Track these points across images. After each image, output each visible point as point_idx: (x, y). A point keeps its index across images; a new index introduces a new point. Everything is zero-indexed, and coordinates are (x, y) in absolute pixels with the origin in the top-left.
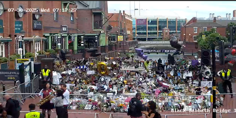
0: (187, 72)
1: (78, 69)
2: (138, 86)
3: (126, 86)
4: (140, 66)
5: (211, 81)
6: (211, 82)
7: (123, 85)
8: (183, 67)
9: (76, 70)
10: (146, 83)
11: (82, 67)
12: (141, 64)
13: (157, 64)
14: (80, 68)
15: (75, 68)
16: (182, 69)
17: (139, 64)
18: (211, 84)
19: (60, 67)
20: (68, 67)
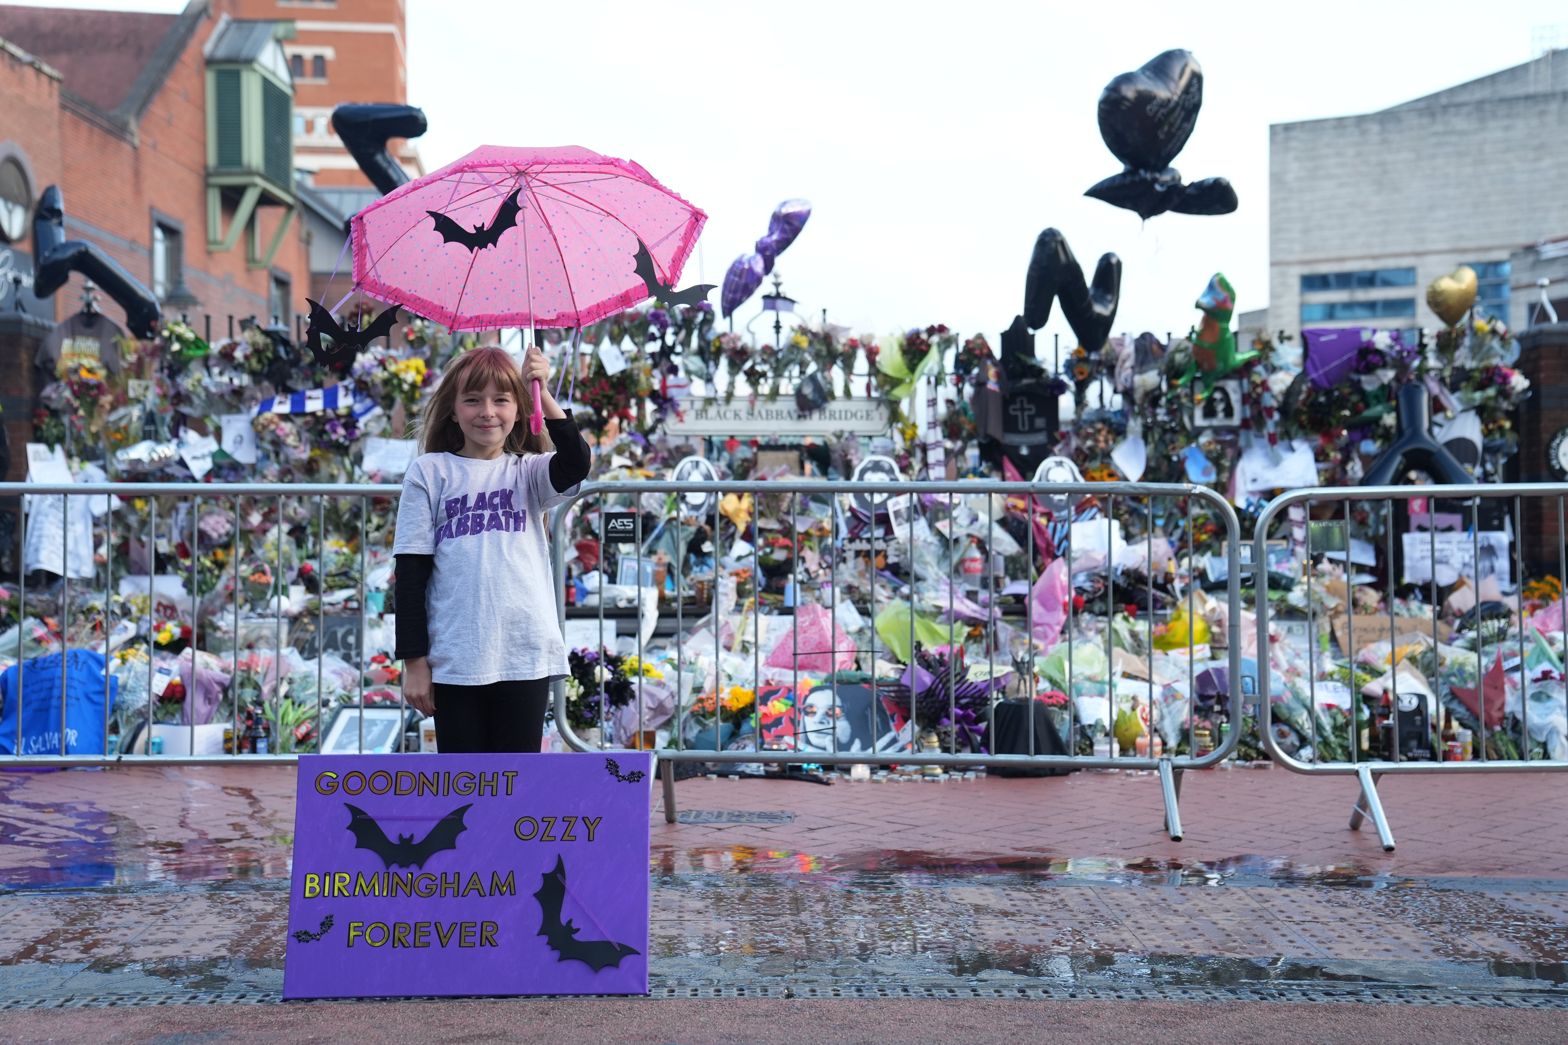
0: (1273, 440)
1: (284, 417)
2: (858, 553)
3: (741, 547)
4: (839, 391)
5: (1501, 528)
6: (1502, 538)
7: (707, 547)
8: (1226, 398)
9: (259, 432)
10: (931, 526)
11: (315, 404)
12: (848, 368)
13: (992, 372)
14: (298, 411)
15: (255, 410)
16: (1219, 420)
17: (837, 373)
18: (1503, 563)
19: (106, 400)
20: (180, 398)
